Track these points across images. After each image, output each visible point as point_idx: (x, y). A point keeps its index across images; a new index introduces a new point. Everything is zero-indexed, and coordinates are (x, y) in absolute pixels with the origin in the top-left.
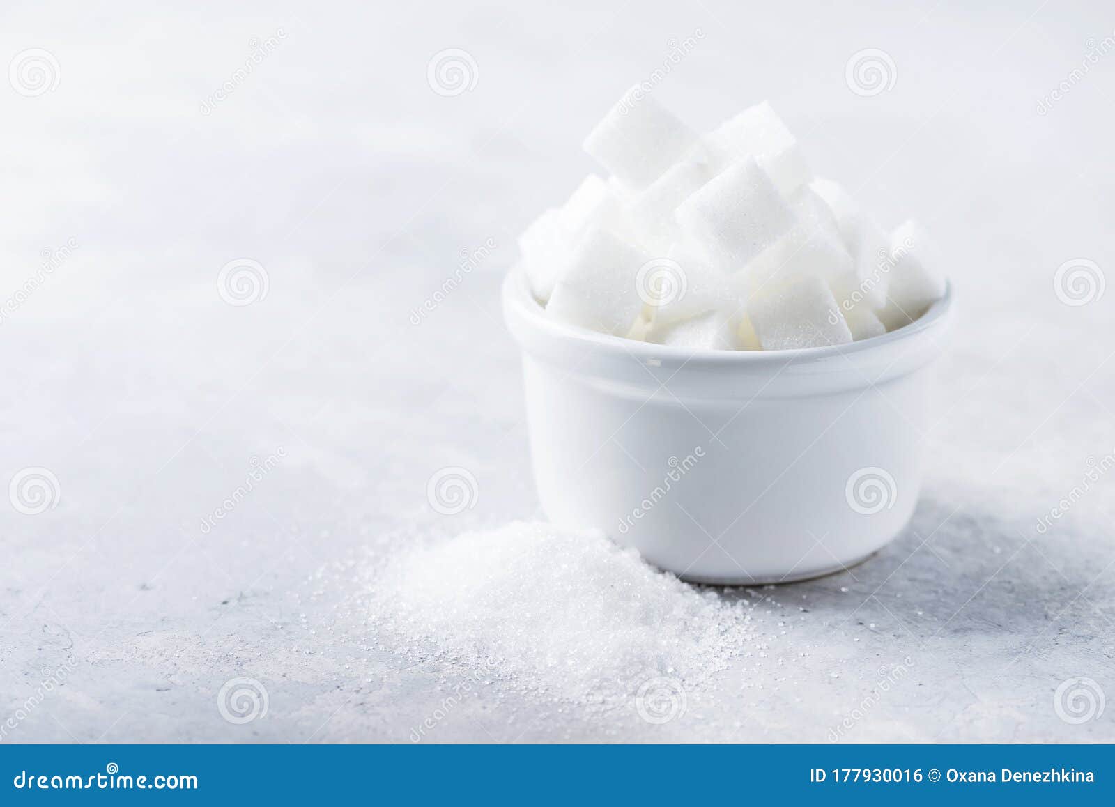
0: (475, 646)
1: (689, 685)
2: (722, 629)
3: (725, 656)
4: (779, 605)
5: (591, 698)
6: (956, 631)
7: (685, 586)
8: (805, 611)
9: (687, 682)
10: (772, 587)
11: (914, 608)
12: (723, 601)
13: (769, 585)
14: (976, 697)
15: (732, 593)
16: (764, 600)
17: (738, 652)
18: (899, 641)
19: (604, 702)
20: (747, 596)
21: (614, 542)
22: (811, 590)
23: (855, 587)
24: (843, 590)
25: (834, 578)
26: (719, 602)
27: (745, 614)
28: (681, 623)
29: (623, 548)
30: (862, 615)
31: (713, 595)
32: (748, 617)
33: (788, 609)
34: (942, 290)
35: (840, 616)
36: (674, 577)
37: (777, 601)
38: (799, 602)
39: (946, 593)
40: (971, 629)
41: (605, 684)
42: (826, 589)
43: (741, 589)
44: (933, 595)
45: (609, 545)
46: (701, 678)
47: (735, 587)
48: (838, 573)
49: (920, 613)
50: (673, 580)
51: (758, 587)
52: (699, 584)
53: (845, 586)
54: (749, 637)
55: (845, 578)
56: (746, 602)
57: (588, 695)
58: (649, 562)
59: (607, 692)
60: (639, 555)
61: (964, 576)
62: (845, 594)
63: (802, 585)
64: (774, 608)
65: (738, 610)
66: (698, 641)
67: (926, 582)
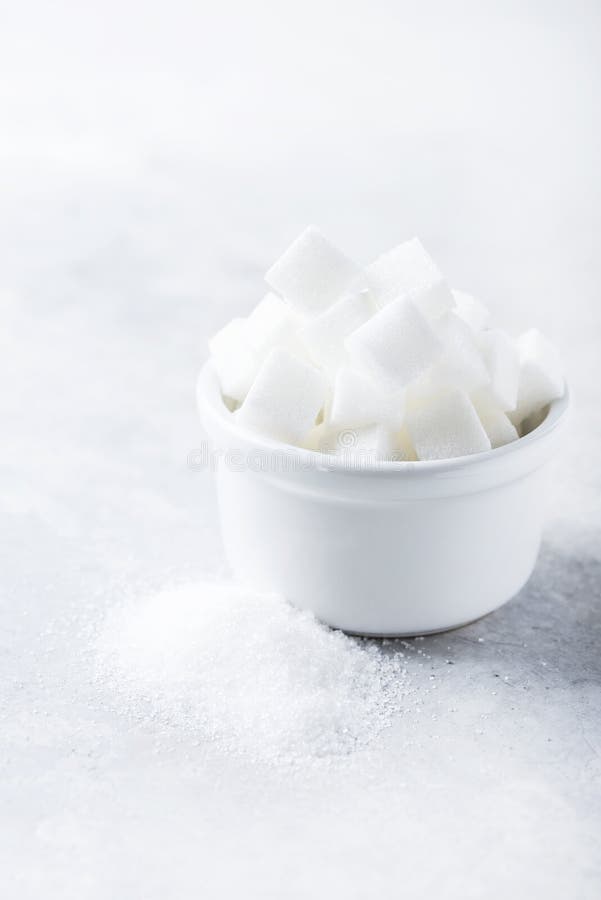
0: (183, 706)
1: (361, 744)
2: (384, 684)
3: (388, 713)
4: (429, 657)
5: (281, 759)
6: (575, 683)
7: (352, 642)
8: (450, 663)
9: (359, 741)
10: (422, 638)
11: (538, 659)
12: (382, 654)
13: (419, 636)
14: (595, 752)
15: (389, 646)
16: (416, 652)
17: (399, 709)
18: (529, 693)
19: (292, 764)
20: (402, 648)
21: (292, 604)
22: (454, 641)
23: (489, 636)
24: (481, 640)
25: (471, 627)
26: (379, 656)
27: (402, 668)
28: (351, 681)
29: (300, 610)
30: (497, 666)
31: (374, 649)
32: (404, 671)
33: (437, 661)
34: (561, 393)
35: (479, 668)
36: (342, 634)
37: (427, 652)
38: (446, 654)
39: (565, 642)
40: (586, 680)
41: (293, 745)
42: (465, 639)
43: (397, 640)
44: (553, 644)
45: (288, 608)
46: (371, 736)
47: (391, 639)
48: (475, 622)
49: (544, 664)
50: (342, 638)
51: (410, 638)
52: (363, 638)
53: (480, 637)
54: (406, 693)
55: (481, 628)
56: (402, 655)
57: (279, 756)
58: (321, 622)
59: (295, 754)
60: (313, 617)
61: (578, 624)
62: (481, 643)
63: (446, 635)
64: (425, 661)
65: (395, 662)
66: (365, 698)
67: (547, 630)
